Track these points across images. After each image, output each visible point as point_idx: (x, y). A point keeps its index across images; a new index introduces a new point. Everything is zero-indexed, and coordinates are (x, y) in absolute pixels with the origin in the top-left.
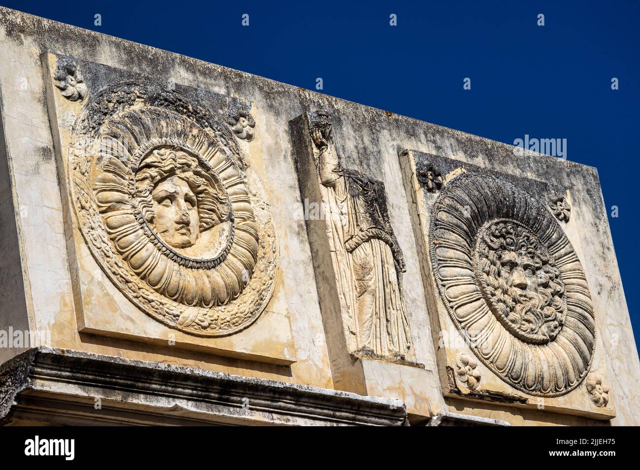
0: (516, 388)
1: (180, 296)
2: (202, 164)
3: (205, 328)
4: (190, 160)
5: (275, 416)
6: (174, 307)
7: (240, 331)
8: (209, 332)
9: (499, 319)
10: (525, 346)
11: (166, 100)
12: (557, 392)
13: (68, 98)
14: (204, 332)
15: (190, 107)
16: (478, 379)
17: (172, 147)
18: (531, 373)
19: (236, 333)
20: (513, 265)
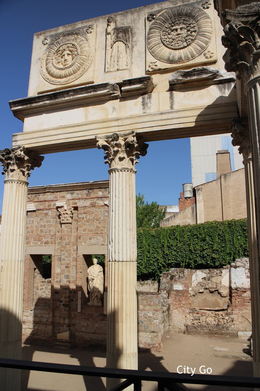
0: (172, 64)
1: (60, 77)
2: (73, 45)
3: (66, 82)
4: (69, 45)
5: (71, 97)
6: (59, 80)
7: (77, 79)
8: (68, 82)
9: (167, 47)
10: (175, 51)
11: (68, 34)
12: (188, 60)
13: (44, 45)
14: (66, 83)
15: (74, 33)
16: (156, 66)
17: (65, 44)
18: (176, 58)
19: (76, 80)
20: (176, 30)
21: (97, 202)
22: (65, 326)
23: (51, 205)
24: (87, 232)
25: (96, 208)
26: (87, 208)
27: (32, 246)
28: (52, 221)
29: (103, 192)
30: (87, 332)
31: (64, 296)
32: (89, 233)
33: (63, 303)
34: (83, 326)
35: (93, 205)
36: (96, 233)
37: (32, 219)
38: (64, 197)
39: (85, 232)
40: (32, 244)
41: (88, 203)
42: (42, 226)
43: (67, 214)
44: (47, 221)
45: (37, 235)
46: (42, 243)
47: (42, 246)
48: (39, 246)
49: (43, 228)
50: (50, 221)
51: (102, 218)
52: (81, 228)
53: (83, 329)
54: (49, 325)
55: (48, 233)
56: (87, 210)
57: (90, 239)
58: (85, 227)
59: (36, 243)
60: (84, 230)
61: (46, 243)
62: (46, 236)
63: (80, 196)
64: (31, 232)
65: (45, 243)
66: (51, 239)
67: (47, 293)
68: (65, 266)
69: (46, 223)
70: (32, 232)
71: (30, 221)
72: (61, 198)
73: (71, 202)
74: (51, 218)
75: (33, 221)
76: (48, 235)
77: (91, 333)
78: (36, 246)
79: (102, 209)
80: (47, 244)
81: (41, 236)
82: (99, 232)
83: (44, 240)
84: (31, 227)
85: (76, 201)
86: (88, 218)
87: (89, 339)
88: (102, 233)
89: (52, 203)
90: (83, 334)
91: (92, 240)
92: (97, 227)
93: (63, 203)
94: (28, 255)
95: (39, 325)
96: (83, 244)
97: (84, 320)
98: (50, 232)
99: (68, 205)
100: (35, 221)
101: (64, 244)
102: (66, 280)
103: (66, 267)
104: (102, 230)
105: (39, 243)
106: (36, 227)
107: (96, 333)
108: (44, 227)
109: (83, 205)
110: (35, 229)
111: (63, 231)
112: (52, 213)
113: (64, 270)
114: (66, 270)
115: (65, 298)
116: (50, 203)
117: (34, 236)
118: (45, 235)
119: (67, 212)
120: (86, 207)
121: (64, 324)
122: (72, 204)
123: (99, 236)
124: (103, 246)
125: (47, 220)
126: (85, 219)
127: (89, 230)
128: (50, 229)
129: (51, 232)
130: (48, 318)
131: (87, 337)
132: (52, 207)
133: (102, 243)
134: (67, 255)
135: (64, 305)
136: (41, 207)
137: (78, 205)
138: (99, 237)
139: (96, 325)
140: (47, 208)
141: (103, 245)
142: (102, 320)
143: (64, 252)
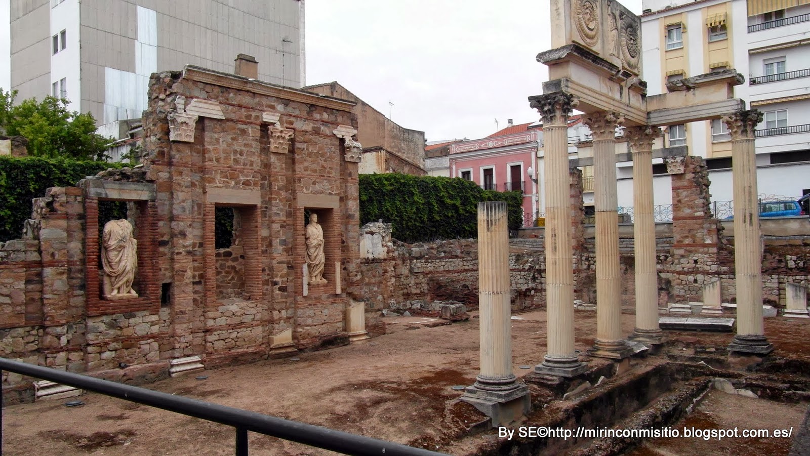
21: (322, 128)
22: (282, 322)
23: (251, 115)
24: (309, 172)
25: (321, 137)
26: (307, 134)
27: (220, 187)
28: (254, 146)
29: (329, 115)
30: (313, 325)
31: (280, 274)
32: (313, 174)
33: (278, 286)
34: (309, 316)
35: (316, 132)
36: (322, 176)
37: (216, 136)
38: (273, 107)
39: (306, 173)
40: (219, 185)
41: (309, 126)
42: (235, 152)
43: (284, 138)
44: (245, 145)
45: (229, 167)
46: (237, 183)
47: (239, 188)
48: (233, 188)
49: (239, 156)
50: (251, 146)
51: (328, 154)
52: (302, 166)
53: (309, 321)
54: (257, 325)
55: (248, 167)
56: (308, 137)
57: (314, 183)
58: (306, 164)
59: (228, 182)
60: (306, 169)
61: (247, 183)
62: (245, 171)
63: (297, 112)
64: (214, 160)
65: (243, 184)
66: (253, 177)
67: (223, 274)
68: (279, 225)
69: (243, 148)
70: (218, 160)
71: (211, 138)
72: (268, 109)
73: (285, 118)
74: (253, 140)
75: (217, 140)
76: (248, 169)
77: (319, 325)
78: (226, 187)
79: (328, 141)
80: (248, 185)
81: (236, 171)
82: (325, 175)
83: (242, 178)
84: (213, 150)
85: (292, 119)
86: (310, 150)
87: (317, 334)
88: (329, 177)
89: (254, 114)
90: (308, 328)
91: (317, 186)
92: (323, 167)
93: (274, 118)
94: (211, 204)
95: (239, 330)
96: (304, 189)
97: (310, 307)
98: (252, 165)
99: (282, 124)
100: (221, 140)
101: (276, 187)
102: (281, 248)
103: (281, 227)
104: (329, 173)
105: (233, 183)
106: (224, 151)
107: (325, 323)
108: (241, 154)
109: (303, 129)
110: (222, 156)
111: (275, 166)
112: (253, 132)
113: (279, 231)
114: (281, 232)
115: (282, 277)
116: (250, 113)
117: (222, 168)
118: (244, 169)
119: (283, 135)
120: (307, 132)
121: (280, 319)
122: (287, 123)
123: (325, 181)
124: (330, 197)
125: (244, 142)
126: (305, 152)
127: (311, 170)
128: (252, 159)
129: (254, 165)
130: (254, 315)
131: (314, 331)
132: (252, 120)
133: (329, 191)
134: (282, 207)
135: (280, 289)
136: (233, 116)
137: (294, 126)
138: (325, 183)
139: (326, 312)
140: (244, 119)
141: (330, 194)
142: (333, 303)
143: (278, 201)
